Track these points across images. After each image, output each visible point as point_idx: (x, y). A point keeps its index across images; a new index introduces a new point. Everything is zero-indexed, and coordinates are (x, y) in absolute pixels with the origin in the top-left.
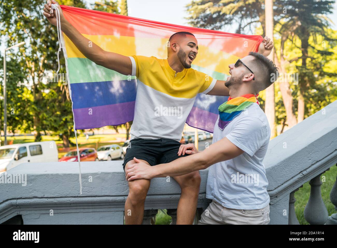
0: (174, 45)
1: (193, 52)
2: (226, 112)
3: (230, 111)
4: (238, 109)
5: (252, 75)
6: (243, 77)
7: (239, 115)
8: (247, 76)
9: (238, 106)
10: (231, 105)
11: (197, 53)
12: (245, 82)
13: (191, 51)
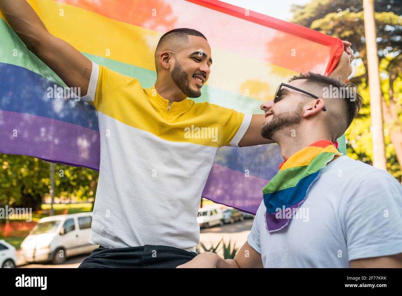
0: (164, 56)
1: (200, 71)
2: (285, 186)
3: (294, 182)
4: (309, 170)
5: (318, 103)
6: (301, 110)
7: (317, 180)
8: (309, 107)
9: (307, 166)
10: (292, 169)
11: (209, 73)
12: (309, 117)
13: (198, 69)
